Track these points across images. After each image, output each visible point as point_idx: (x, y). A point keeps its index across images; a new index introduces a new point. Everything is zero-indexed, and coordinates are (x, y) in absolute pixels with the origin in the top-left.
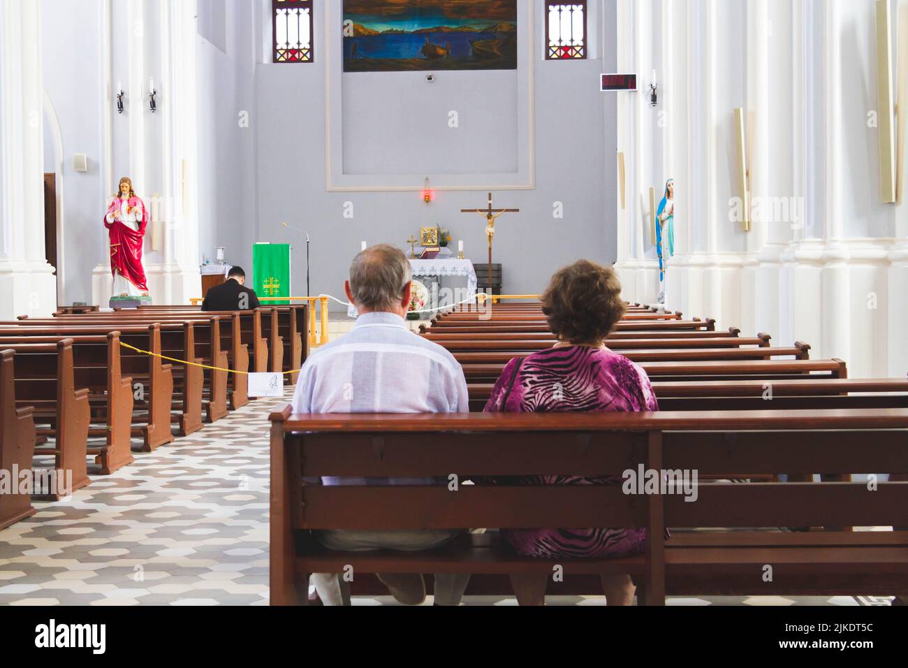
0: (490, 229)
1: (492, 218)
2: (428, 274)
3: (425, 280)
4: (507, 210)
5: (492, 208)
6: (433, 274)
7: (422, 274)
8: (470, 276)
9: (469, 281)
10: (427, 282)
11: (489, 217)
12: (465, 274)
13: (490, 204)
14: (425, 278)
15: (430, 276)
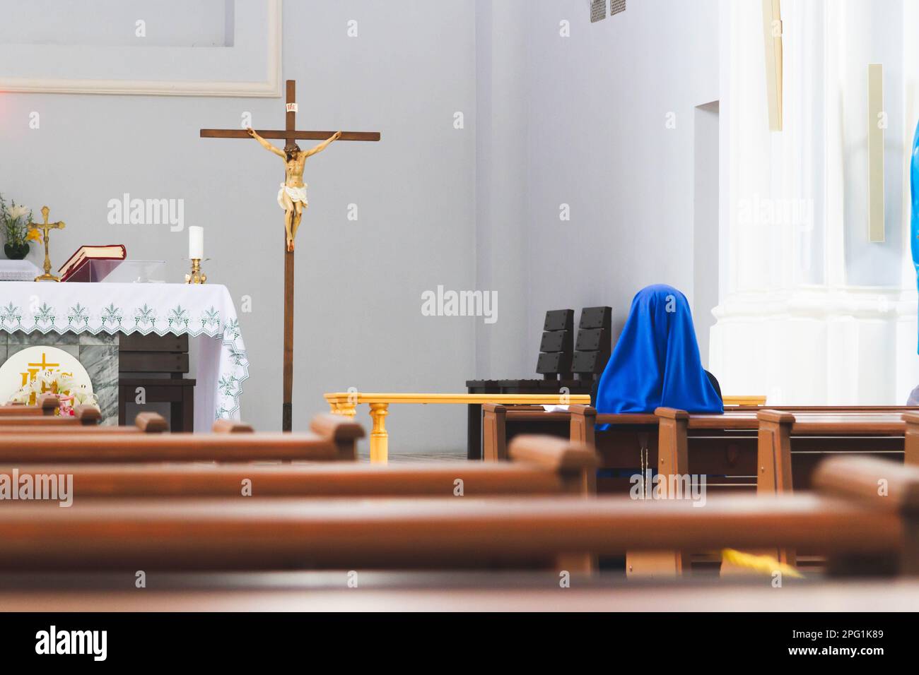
0: (293, 193)
1: (301, 156)
2: (95, 327)
3: (83, 349)
4: (345, 136)
5: (299, 127)
6: (112, 328)
7: (78, 327)
8: (228, 337)
9: (225, 353)
10: (89, 356)
11: (292, 154)
12: (211, 330)
13: (291, 116)
14: (85, 341)
15: (103, 335)
